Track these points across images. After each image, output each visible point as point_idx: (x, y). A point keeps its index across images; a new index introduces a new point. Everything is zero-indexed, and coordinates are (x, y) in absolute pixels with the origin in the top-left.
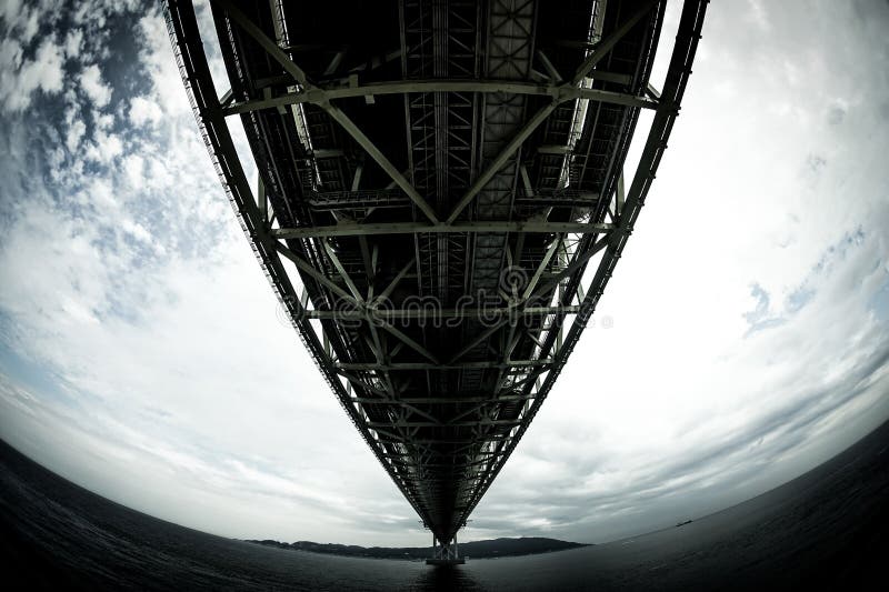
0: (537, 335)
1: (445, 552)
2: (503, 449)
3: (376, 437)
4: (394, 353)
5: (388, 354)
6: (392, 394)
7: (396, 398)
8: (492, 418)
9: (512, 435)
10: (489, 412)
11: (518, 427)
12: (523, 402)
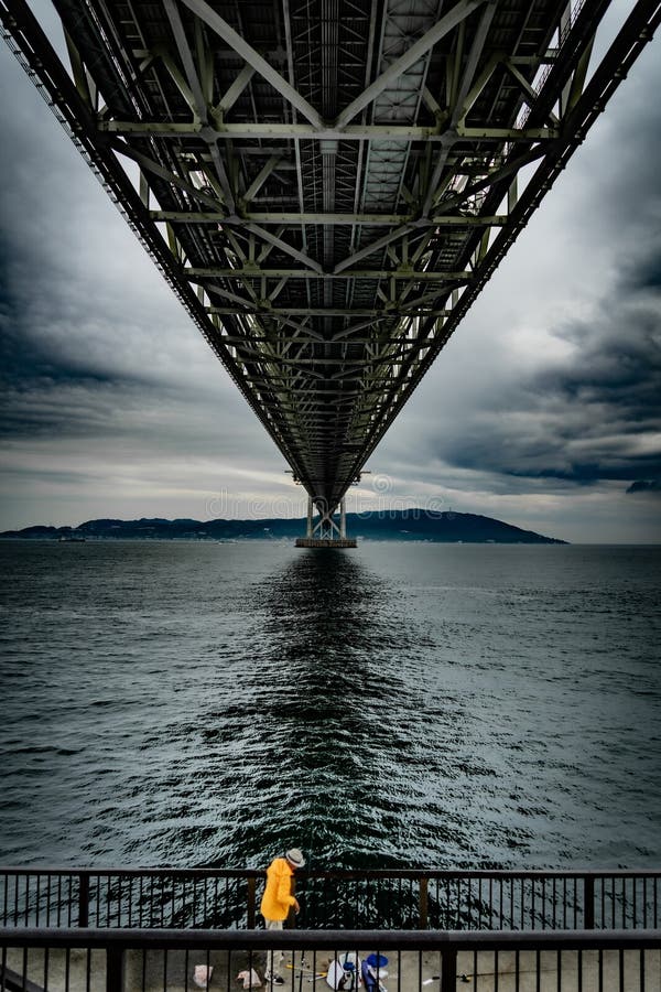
0: (530, 73)
1: (327, 525)
2: (431, 335)
3: (207, 303)
4: (228, 101)
5: (216, 102)
6: (231, 204)
7: (239, 213)
8: (418, 267)
9: (449, 306)
10: (411, 252)
11: (461, 291)
12: (480, 233)
